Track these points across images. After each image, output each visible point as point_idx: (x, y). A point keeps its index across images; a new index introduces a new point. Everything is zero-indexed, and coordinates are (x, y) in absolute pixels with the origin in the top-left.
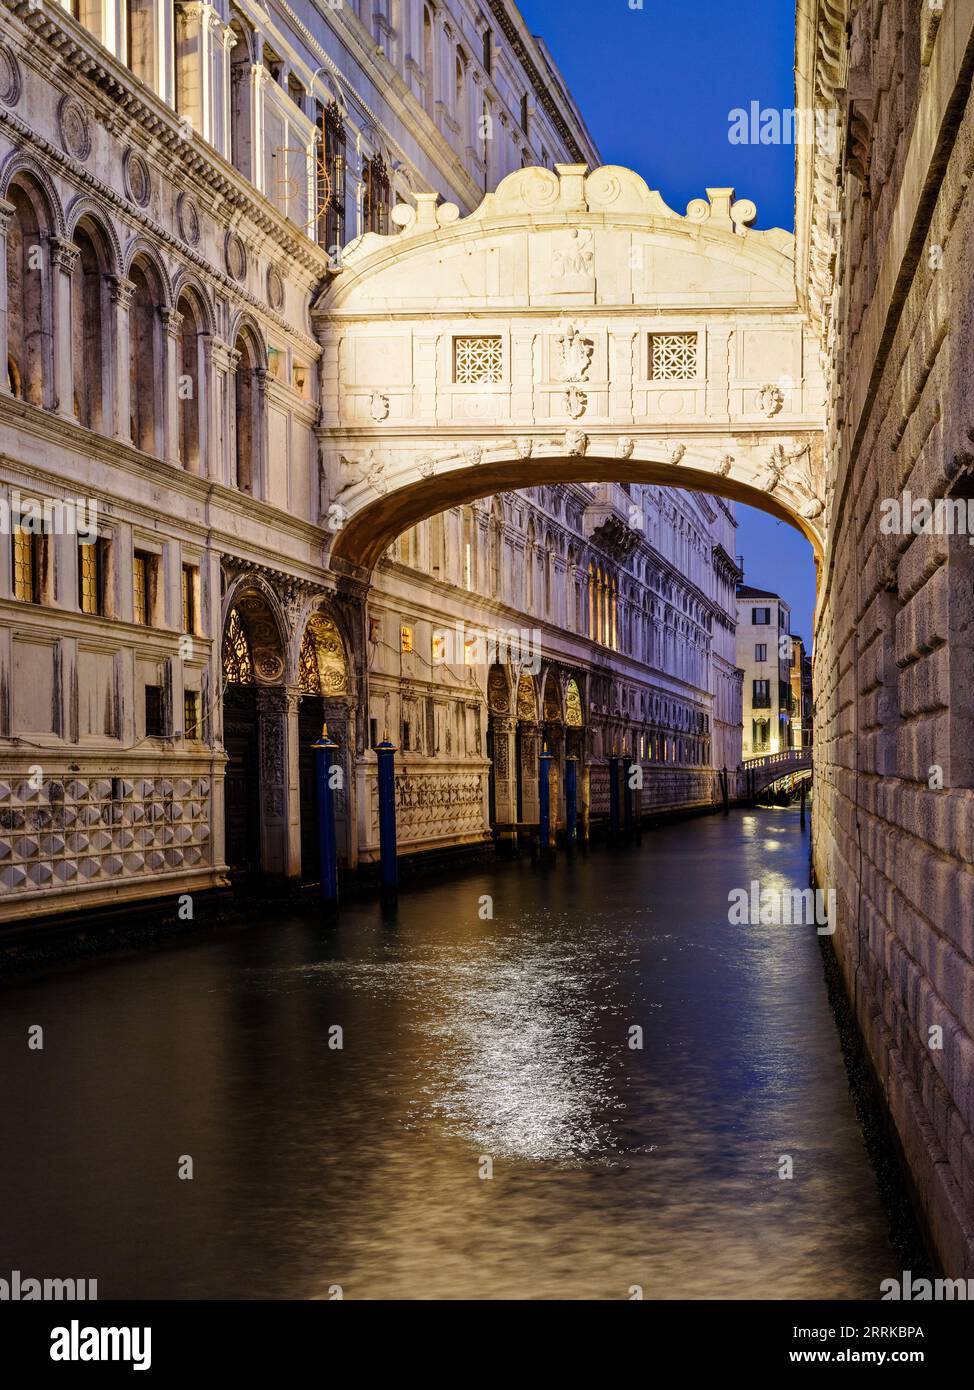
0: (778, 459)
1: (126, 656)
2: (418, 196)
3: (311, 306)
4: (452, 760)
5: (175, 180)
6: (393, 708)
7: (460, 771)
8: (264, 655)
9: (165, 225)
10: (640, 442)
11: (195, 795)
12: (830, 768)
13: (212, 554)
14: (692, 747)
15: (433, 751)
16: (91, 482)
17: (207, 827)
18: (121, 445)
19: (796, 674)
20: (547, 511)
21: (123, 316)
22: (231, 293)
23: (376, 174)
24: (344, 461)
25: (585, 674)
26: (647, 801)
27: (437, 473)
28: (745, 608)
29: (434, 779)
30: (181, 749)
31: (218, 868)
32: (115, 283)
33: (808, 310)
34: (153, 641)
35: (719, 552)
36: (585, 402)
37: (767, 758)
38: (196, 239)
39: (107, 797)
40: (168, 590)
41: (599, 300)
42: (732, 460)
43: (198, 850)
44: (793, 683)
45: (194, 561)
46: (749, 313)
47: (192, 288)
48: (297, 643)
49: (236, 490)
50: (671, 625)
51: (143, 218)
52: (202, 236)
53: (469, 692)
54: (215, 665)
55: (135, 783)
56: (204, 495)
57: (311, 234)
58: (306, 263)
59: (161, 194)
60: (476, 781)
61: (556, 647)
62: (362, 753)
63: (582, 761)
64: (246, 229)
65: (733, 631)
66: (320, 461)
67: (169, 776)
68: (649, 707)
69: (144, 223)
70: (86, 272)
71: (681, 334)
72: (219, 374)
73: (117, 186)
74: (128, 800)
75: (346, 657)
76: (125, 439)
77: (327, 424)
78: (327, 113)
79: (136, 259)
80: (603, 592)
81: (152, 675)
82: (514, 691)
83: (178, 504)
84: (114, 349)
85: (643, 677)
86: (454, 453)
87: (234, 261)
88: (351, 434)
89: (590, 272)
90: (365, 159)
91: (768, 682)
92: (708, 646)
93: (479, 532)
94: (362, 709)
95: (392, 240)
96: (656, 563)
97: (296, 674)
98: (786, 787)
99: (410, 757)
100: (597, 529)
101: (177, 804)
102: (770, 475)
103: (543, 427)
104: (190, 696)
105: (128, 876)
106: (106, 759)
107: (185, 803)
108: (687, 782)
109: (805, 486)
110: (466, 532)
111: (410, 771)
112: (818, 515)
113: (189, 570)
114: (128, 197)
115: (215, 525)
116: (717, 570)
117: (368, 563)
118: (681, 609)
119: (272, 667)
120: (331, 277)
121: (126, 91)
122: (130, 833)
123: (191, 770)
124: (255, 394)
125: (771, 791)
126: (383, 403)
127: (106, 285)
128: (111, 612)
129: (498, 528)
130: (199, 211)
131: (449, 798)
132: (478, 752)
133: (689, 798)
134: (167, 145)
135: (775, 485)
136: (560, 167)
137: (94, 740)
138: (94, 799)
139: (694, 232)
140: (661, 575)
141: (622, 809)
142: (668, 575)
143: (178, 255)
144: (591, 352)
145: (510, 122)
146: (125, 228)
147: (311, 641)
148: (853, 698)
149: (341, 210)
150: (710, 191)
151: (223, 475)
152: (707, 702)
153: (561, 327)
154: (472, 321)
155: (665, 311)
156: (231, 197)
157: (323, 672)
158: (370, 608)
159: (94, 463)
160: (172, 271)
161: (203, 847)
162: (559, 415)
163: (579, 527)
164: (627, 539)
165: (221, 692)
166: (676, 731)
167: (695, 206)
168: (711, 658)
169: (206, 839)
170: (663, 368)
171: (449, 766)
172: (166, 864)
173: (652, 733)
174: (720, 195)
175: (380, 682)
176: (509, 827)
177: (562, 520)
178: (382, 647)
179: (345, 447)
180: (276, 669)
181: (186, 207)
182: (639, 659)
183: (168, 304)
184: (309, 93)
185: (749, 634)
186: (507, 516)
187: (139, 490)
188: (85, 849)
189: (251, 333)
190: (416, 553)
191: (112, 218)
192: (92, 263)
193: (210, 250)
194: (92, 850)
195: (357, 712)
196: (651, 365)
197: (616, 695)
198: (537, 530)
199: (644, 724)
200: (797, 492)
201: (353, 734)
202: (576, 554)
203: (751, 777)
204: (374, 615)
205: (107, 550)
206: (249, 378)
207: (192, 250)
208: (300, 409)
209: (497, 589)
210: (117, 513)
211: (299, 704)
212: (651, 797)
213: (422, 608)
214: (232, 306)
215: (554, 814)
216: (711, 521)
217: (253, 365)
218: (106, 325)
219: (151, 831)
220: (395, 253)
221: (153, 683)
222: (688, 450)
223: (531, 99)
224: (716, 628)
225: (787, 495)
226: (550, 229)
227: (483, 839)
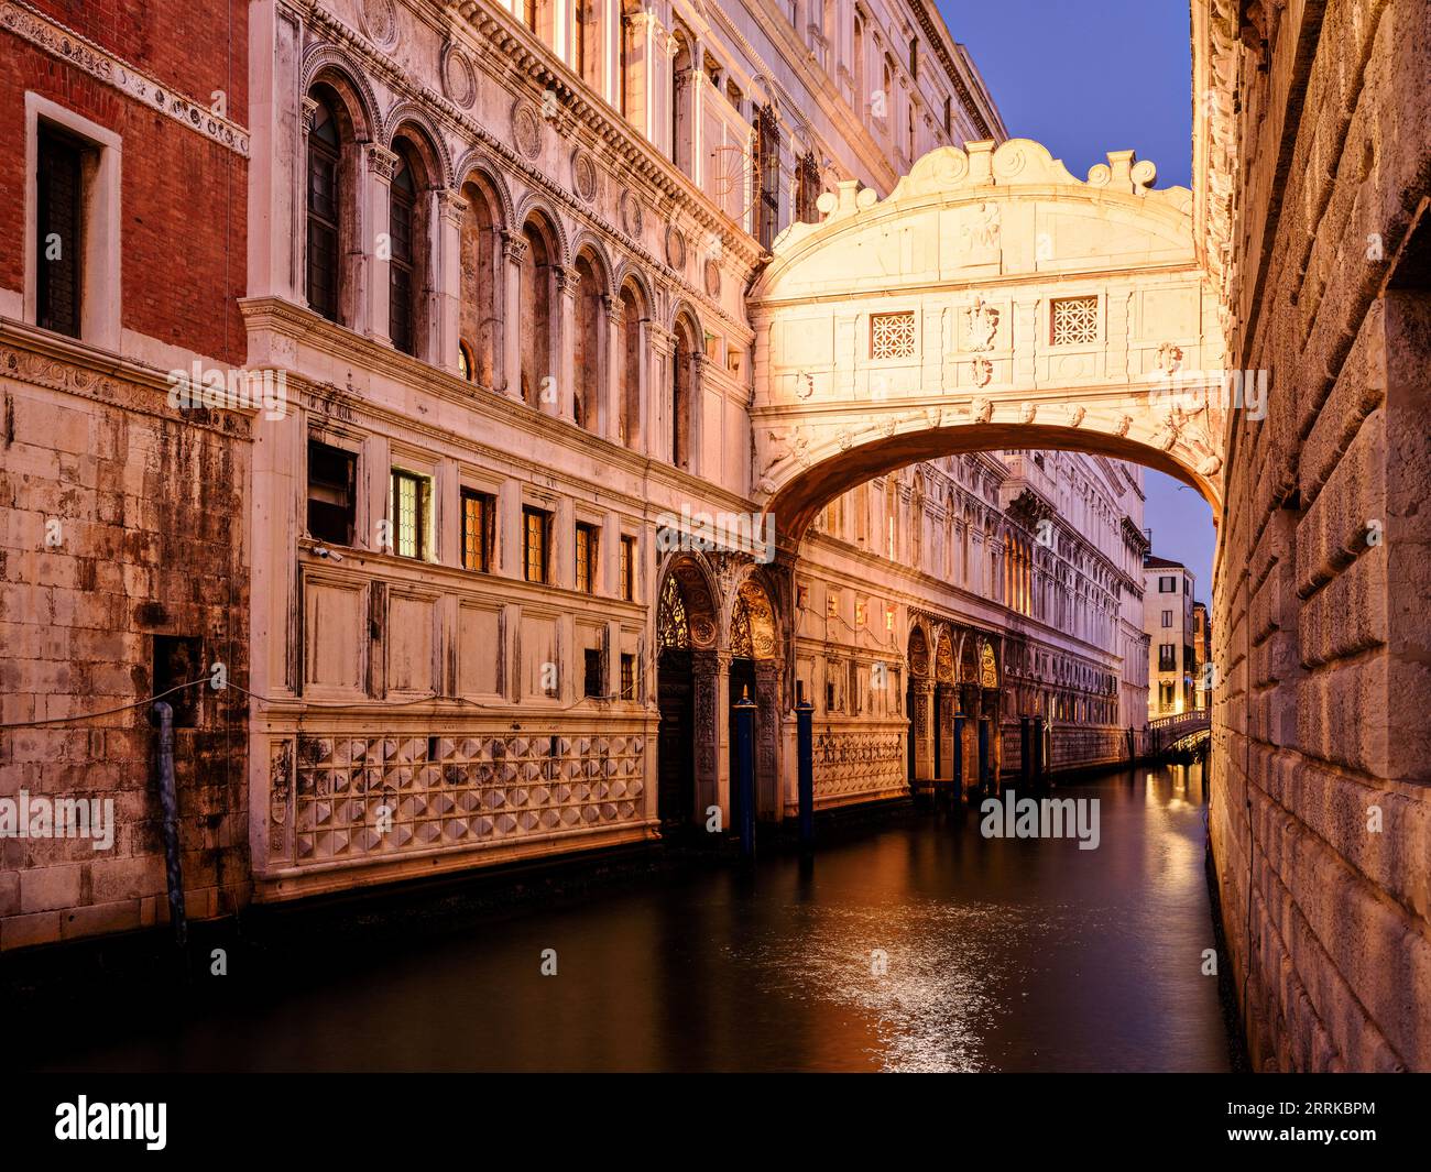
0: (1176, 418)
1: (567, 621)
2: (841, 185)
3: (746, 294)
4: (874, 720)
5: (619, 178)
6: (819, 671)
7: (881, 730)
8: (699, 620)
9: (610, 219)
10: (1042, 407)
11: (630, 752)
12: (1223, 730)
13: (649, 525)
14: (1101, 708)
15: (856, 711)
16: (537, 458)
17: (640, 783)
18: (563, 423)
19: (1200, 639)
20: (966, 486)
21: (568, 304)
22: (670, 282)
23: (808, 173)
24: (772, 437)
25: (1000, 639)
26: (1058, 759)
27: (855, 445)
28: (1153, 576)
29: (856, 737)
30: (618, 709)
31: (650, 822)
32: (561, 272)
33: (1207, 266)
34: (591, 607)
35: (1128, 524)
36: (990, 371)
37: (1171, 718)
38: (639, 232)
39: (546, 754)
40: (607, 560)
41: (1004, 271)
42: (1131, 420)
43: (631, 804)
44: (1197, 647)
45: (632, 532)
46: (1149, 273)
47: (634, 278)
48: (728, 609)
49: (673, 466)
50: (1082, 592)
51: (588, 212)
52: (644, 229)
53: (890, 655)
54: (650, 631)
55: (573, 741)
56: (642, 470)
57: (747, 228)
58: (741, 254)
59: (606, 190)
60: (896, 739)
61: (972, 613)
62: (788, 713)
63: (995, 720)
64: (685, 223)
65: (1140, 598)
66: (753, 439)
67: (605, 735)
68: (1061, 669)
69: (589, 217)
70: (538, 264)
71: (1082, 299)
72: (659, 357)
73: (566, 182)
74: (566, 757)
75: (775, 622)
76: (569, 418)
77: (758, 404)
78: (762, 115)
79: (582, 251)
80: (1018, 561)
81: (591, 639)
82: (933, 654)
83: (618, 479)
84: (560, 334)
85: (1055, 641)
86: (870, 425)
87: (675, 252)
88: (781, 413)
89: (997, 243)
90: (797, 157)
91: (1173, 646)
92: (1116, 612)
93: (902, 506)
94: (790, 671)
95: (816, 227)
96: (1067, 534)
97: (727, 639)
98: (1189, 746)
99: (833, 717)
100: (1012, 502)
101: (612, 761)
102: (1169, 434)
103: (951, 397)
104: (626, 659)
105: (565, 828)
106: (546, 718)
107: (620, 760)
108: (1096, 740)
109: (1203, 443)
110: (889, 506)
111: (833, 730)
112: (1216, 472)
113: (628, 540)
114: (575, 193)
115: (652, 498)
116: (1126, 540)
117: (796, 534)
118: (1091, 577)
119: (707, 632)
120: (763, 266)
121: (572, 94)
122: (567, 788)
123: (626, 729)
124: (693, 377)
125: (1175, 749)
126: (807, 381)
127: (554, 275)
128: (554, 580)
129: (919, 502)
130: (642, 206)
131: (870, 755)
132: (899, 712)
133: (1097, 756)
134: (611, 144)
135: (1173, 443)
136: (970, 146)
137: (535, 702)
138: (535, 755)
139: (1095, 197)
140: (1073, 545)
141: (1032, 766)
142: (1079, 546)
143: (621, 247)
144: (996, 323)
145: (935, 123)
146: (571, 221)
147: (744, 608)
148: (1245, 653)
149: (774, 205)
150: (1112, 156)
151: (661, 452)
152: (1115, 665)
153: (969, 298)
154: (888, 299)
155: (1067, 277)
156: (670, 192)
157: (755, 636)
158: (798, 576)
159: (539, 441)
160: (616, 261)
161: (637, 802)
162: (966, 383)
163: (996, 500)
164: (1040, 511)
165: (656, 656)
166: (1085, 692)
167: (1097, 172)
168: (1119, 624)
169: (640, 793)
170: (1064, 333)
171: (870, 725)
172: (601, 818)
173: (1063, 695)
174: (1120, 158)
175: (806, 646)
176: (927, 784)
177: (979, 494)
178: (808, 614)
179: (774, 423)
180: (709, 633)
181: (629, 203)
182: (1051, 624)
183: (611, 292)
184: (747, 97)
185: (1156, 601)
186: (928, 490)
187: (582, 466)
188: (525, 803)
189: (690, 320)
190: (842, 525)
191: (560, 213)
192: (542, 256)
193: (652, 243)
194: (531, 804)
195: (785, 674)
196: (1053, 330)
197: (1029, 658)
198: (956, 503)
199: (1055, 685)
200: (1195, 451)
201: (780, 695)
202: (992, 527)
203: (1156, 736)
204: (802, 583)
205: (551, 523)
206: (684, 362)
207: (634, 242)
208: (734, 390)
209: (917, 559)
210: (560, 487)
211: (730, 668)
212: (1061, 755)
213: (847, 576)
214: (671, 294)
215: (966, 771)
216: (1120, 495)
217: (691, 349)
218: (554, 312)
219: (587, 787)
220: (819, 240)
221: (592, 647)
222: (1089, 412)
223: (955, 103)
224: (1124, 594)
225: (1185, 453)
226: (960, 205)
227: (901, 794)
